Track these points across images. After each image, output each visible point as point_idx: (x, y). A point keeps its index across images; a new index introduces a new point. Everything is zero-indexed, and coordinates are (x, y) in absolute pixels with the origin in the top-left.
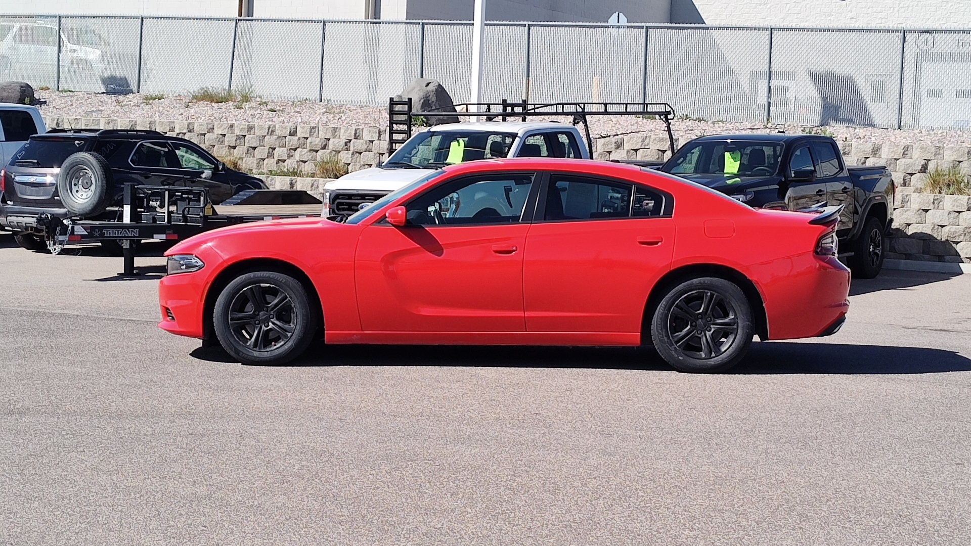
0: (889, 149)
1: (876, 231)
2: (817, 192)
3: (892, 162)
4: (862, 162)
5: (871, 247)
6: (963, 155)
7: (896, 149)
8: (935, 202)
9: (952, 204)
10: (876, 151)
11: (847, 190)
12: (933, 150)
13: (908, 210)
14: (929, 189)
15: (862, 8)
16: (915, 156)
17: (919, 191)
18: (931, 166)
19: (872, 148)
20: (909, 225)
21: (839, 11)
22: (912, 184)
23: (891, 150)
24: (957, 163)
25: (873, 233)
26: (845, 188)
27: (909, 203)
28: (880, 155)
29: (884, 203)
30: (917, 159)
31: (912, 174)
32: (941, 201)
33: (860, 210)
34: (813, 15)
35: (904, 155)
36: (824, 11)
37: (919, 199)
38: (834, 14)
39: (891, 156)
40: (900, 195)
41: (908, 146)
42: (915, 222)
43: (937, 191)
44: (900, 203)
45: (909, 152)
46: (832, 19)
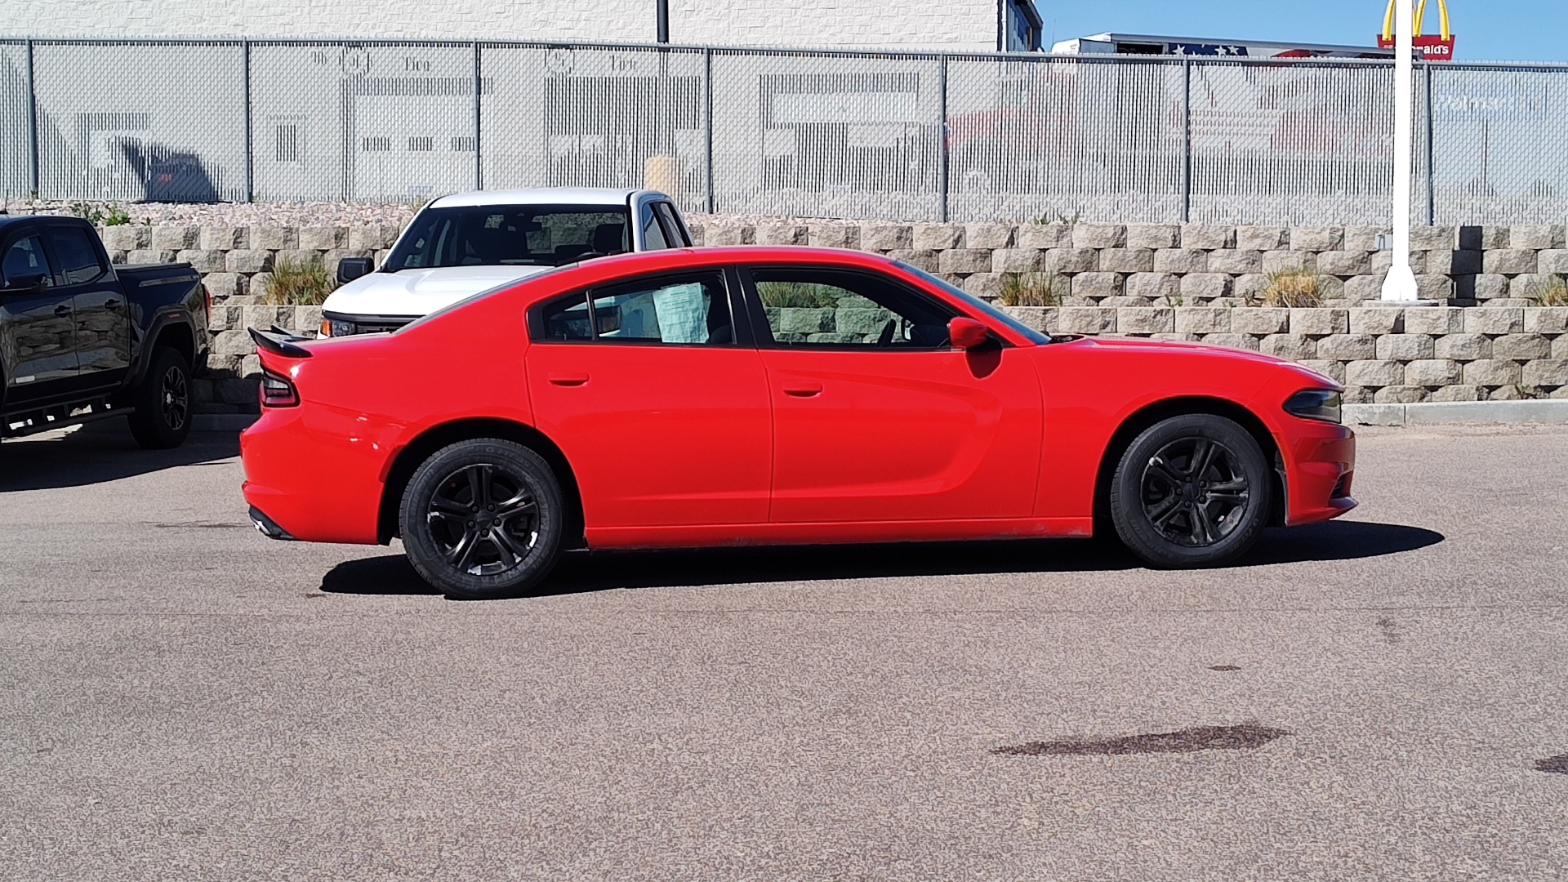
0: (212, 234)
1: (175, 370)
2: (56, 311)
3: (218, 256)
4: (169, 257)
5: (169, 396)
6: (328, 240)
7: (222, 234)
8: (281, 318)
9: (306, 320)
10: (191, 239)
11: (115, 305)
12: (281, 234)
13: (237, 333)
14: (273, 298)
15: (252, 8)
16: (254, 245)
17: (259, 300)
18: (279, 259)
19: (183, 234)
20: (242, 357)
21: (215, 13)
22: (252, 291)
23: (215, 236)
24: (320, 253)
25: (169, 376)
26: (111, 302)
27: (239, 321)
28: (198, 245)
29: (186, 323)
30: (257, 250)
31: (250, 275)
32: (289, 316)
33: (140, 333)
34: (172, 21)
35: (236, 243)
36: (191, 13)
37: (254, 314)
38: (208, 18)
39: (214, 247)
40: (225, 309)
41: (242, 229)
42: (250, 352)
43: (285, 300)
44: (224, 323)
45: (244, 239)
46: (204, 26)
